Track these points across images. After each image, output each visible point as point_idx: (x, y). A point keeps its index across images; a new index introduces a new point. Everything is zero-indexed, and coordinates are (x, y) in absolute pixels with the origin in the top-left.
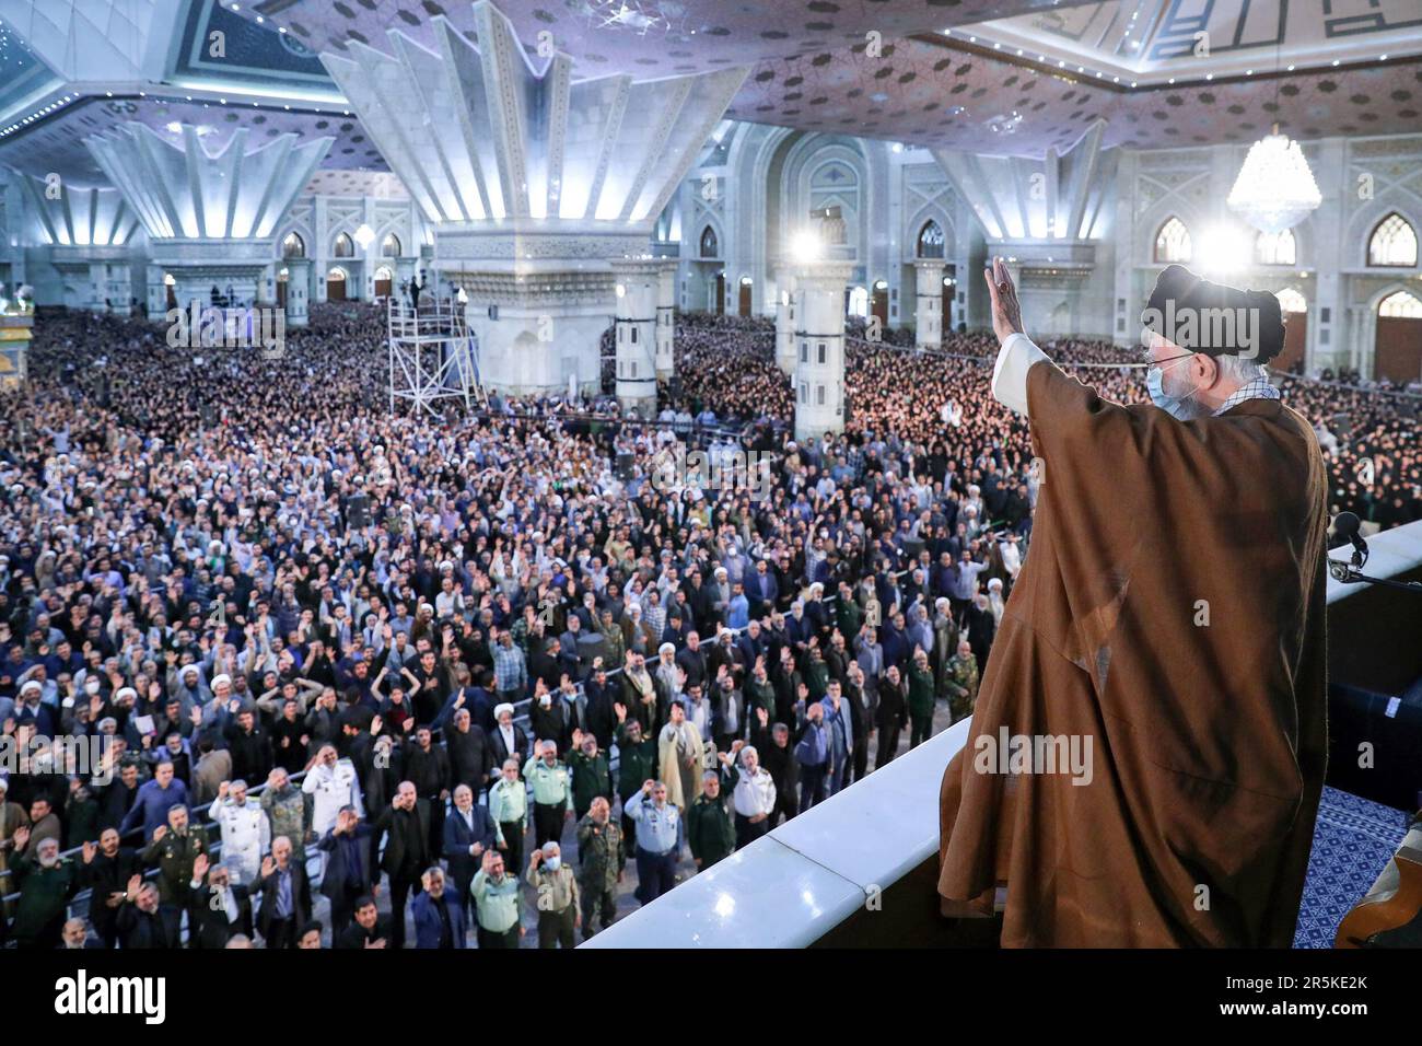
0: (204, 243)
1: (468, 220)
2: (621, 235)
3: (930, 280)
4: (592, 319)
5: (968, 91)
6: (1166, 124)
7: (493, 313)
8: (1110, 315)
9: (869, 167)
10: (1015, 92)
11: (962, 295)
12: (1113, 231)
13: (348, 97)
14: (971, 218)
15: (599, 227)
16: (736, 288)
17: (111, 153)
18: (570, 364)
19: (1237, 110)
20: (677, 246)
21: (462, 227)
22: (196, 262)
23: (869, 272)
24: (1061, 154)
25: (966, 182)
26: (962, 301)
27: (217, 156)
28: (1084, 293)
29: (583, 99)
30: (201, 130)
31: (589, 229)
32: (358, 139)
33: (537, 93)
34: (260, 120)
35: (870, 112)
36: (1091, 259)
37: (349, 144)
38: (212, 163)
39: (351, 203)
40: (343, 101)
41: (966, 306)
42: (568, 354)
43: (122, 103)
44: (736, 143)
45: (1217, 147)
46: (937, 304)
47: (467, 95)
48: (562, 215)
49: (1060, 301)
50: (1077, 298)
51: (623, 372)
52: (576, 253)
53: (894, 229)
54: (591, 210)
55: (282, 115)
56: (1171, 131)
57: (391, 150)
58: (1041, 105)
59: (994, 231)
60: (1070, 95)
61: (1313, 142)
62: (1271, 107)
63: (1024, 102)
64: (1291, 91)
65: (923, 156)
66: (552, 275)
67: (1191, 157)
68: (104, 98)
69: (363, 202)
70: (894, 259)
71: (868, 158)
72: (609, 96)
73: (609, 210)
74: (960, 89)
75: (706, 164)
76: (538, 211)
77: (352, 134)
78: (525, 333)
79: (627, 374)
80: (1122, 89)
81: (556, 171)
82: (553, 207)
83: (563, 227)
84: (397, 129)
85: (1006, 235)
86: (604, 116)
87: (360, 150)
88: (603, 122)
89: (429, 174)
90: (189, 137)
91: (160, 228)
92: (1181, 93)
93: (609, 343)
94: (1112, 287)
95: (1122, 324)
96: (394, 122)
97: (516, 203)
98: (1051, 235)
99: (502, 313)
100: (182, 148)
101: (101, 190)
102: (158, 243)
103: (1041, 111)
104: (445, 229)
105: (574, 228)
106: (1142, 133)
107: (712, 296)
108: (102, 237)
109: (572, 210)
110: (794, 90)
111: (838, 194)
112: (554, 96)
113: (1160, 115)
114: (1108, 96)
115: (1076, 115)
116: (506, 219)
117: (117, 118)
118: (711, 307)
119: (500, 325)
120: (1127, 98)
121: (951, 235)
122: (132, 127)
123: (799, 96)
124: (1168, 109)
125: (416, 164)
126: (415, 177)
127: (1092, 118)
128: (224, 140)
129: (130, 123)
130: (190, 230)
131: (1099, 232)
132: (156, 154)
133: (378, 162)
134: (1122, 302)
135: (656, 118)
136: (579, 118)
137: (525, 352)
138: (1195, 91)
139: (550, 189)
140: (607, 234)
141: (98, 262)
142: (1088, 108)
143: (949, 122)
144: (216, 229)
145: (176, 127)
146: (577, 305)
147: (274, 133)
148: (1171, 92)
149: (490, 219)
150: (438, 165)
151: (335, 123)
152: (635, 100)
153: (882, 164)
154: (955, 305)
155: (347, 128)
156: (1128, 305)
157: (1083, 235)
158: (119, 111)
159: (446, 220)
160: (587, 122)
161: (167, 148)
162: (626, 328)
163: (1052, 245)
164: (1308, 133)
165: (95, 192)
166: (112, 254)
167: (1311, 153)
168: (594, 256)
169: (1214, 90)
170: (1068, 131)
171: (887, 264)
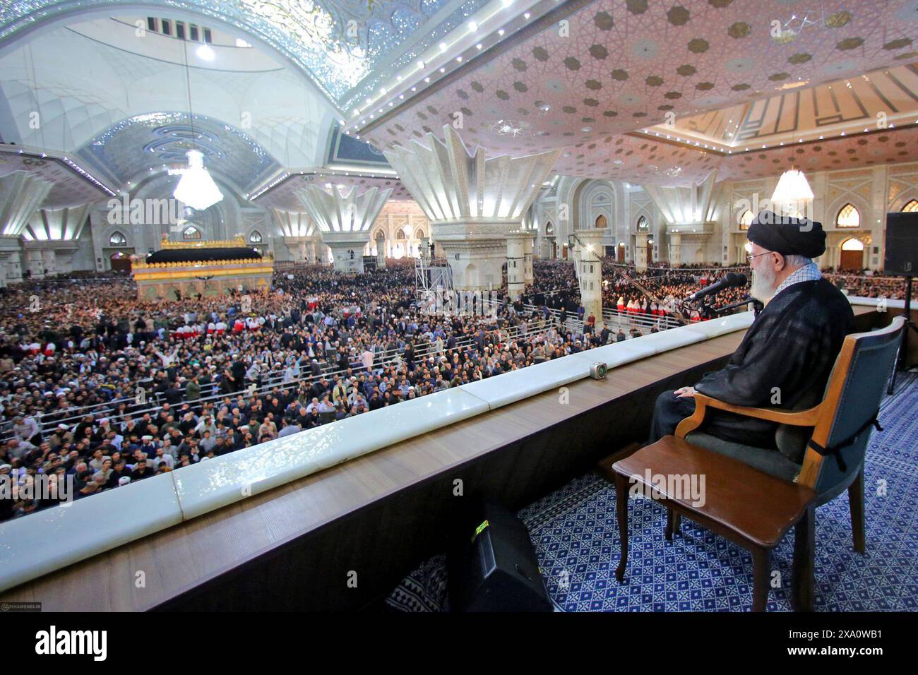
0: (342, 233)
1: (446, 219)
2: (509, 223)
3: (641, 241)
4: (497, 258)
5: (656, 158)
6: (744, 169)
7: (457, 257)
8: (720, 253)
9: (616, 195)
10: (677, 158)
11: (656, 247)
12: (721, 217)
13: (396, 171)
14: (660, 214)
15: (500, 220)
16: (561, 248)
17: (304, 197)
18: (489, 277)
19: (776, 161)
20: (536, 231)
21: (443, 221)
22: (339, 241)
23: (617, 238)
24: (698, 185)
25: (658, 200)
26: (656, 249)
27: (346, 197)
28: (709, 244)
29: (491, 166)
30: (340, 187)
31: (495, 221)
32: (403, 189)
33: (471, 164)
34: (363, 182)
35: (614, 169)
36: (712, 230)
37: (399, 191)
38: (344, 200)
39: (402, 217)
40: (395, 173)
41: (658, 252)
42: (488, 273)
43: (307, 176)
44: (560, 186)
45: (767, 179)
46: (645, 251)
47: (443, 166)
48: (484, 215)
49: (699, 248)
50: (706, 246)
51: (511, 280)
52: (490, 231)
53: (627, 221)
54: (496, 214)
55: (371, 179)
56: (747, 172)
57: (414, 191)
58: (689, 163)
59: (670, 219)
60: (701, 158)
61: (811, 174)
62: (792, 159)
63: (681, 162)
64: (800, 151)
65: (639, 189)
66: (481, 240)
67: (757, 183)
68: (299, 175)
69: (407, 216)
70: (627, 233)
71: (615, 190)
72: (501, 164)
73: (504, 212)
74: (652, 157)
75: (548, 196)
76: (474, 213)
77: (400, 187)
78: (470, 265)
79: (512, 281)
80: (723, 154)
81: (481, 197)
82: (480, 212)
83: (484, 220)
84: (415, 182)
85: (675, 221)
86: (500, 173)
87: (404, 193)
88: (499, 176)
89: (429, 200)
90: (335, 190)
91: (324, 227)
92: (751, 155)
93: (505, 268)
94: (721, 241)
95: (725, 258)
96: (414, 179)
97: (465, 211)
98: (694, 220)
99: (461, 257)
100: (332, 194)
101: (302, 213)
102: (324, 234)
103: (688, 167)
104: (436, 222)
105: (490, 221)
106: (734, 174)
107: (551, 251)
108: (303, 233)
109: (488, 213)
110: (581, 160)
111: (604, 207)
112: (478, 164)
113: (742, 166)
114: (718, 158)
115: (704, 167)
116: (461, 217)
117: (306, 183)
118: (551, 256)
119: (461, 262)
120: (727, 158)
121: (651, 223)
122: (311, 186)
123: (582, 163)
124: (745, 162)
125: (423, 195)
126: (424, 201)
127: (712, 168)
128: (348, 190)
129: (311, 185)
130: (337, 228)
131: (715, 218)
132: (322, 197)
133: (409, 196)
134: (726, 248)
135: (522, 173)
136: (490, 175)
137: (471, 272)
138: (757, 154)
139: (479, 205)
140: (503, 223)
141: (301, 242)
142: (710, 164)
143: (648, 172)
144: (346, 228)
145: (329, 185)
146: (491, 253)
147: (368, 187)
148: (746, 155)
149: (454, 218)
150: (433, 196)
151: (393, 182)
152: (513, 167)
153: (621, 192)
154: (653, 252)
155: (398, 184)
156: (728, 249)
157: (708, 219)
158: (306, 179)
159: (437, 219)
160: (494, 176)
161: (326, 195)
162: (512, 261)
163: (696, 225)
164: (809, 170)
165: (299, 214)
166: (307, 239)
167: (810, 179)
168: (498, 233)
169: (765, 153)
170: (701, 175)
171: (624, 235)
